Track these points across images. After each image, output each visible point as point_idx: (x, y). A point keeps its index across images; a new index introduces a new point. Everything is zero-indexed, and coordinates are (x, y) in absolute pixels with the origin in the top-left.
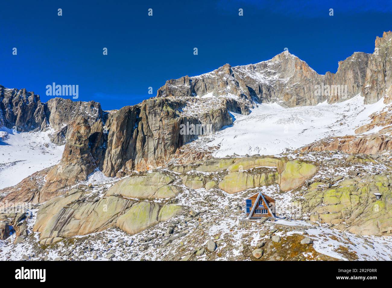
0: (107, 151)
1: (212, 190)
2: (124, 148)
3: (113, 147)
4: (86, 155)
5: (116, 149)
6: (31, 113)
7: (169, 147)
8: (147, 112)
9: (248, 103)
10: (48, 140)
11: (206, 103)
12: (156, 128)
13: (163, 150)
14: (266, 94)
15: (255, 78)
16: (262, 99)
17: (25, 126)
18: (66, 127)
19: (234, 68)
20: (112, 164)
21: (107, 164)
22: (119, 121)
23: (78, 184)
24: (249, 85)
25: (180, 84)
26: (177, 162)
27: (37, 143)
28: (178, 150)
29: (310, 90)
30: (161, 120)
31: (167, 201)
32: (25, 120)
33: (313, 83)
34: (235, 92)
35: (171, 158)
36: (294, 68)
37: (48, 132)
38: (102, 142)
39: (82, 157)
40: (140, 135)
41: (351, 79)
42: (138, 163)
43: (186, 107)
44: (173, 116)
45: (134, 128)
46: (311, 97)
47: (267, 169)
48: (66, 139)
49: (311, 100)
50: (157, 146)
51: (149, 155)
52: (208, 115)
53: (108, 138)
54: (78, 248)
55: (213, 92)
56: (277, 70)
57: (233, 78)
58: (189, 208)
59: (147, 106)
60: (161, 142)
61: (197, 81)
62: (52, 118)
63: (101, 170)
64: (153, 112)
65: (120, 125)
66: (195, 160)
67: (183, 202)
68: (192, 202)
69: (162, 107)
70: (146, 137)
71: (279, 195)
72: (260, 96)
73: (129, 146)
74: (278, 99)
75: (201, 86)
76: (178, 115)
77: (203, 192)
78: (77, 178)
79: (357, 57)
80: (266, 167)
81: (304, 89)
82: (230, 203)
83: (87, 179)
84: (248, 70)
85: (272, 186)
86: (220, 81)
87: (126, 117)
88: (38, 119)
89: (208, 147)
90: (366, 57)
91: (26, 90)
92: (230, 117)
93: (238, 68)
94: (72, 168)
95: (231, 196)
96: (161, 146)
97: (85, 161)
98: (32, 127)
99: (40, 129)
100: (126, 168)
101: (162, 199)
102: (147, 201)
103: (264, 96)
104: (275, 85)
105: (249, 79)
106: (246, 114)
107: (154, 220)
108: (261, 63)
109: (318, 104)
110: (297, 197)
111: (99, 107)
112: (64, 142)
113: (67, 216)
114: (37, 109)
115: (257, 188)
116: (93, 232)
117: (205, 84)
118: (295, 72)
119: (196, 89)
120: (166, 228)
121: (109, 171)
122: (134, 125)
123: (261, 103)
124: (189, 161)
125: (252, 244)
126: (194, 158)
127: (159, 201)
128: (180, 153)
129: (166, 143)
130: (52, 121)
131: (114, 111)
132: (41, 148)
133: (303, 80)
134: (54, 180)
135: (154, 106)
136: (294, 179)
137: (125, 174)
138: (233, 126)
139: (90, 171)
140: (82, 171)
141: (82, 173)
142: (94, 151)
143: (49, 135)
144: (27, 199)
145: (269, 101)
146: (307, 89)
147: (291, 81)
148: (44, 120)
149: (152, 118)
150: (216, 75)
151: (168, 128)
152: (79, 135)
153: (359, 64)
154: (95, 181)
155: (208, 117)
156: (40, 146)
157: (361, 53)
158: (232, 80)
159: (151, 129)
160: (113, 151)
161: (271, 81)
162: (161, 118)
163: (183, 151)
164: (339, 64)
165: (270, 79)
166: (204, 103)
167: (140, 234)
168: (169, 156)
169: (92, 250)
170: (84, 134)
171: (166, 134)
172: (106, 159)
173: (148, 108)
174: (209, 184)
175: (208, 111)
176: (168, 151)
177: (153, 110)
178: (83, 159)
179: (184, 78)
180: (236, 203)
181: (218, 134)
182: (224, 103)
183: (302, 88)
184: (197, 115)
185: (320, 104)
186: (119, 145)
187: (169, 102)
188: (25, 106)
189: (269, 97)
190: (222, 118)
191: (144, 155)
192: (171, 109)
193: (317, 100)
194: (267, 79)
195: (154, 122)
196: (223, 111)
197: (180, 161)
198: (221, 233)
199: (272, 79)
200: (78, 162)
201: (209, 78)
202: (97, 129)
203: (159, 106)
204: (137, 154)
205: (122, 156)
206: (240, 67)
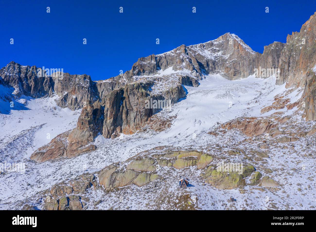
0: (104, 121)
1: (170, 167)
2: (115, 118)
3: (108, 119)
4: (92, 125)
5: (110, 120)
6: (41, 84)
7: (144, 117)
8: (129, 93)
9: (198, 76)
10: (55, 104)
11: (167, 81)
12: (135, 104)
13: (140, 119)
14: (211, 67)
15: (204, 54)
16: (209, 71)
17: (38, 94)
18: (67, 94)
19: (189, 47)
20: (108, 129)
21: (105, 130)
22: (111, 101)
23: (89, 144)
24: (199, 61)
25: (148, 61)
26: (149, 127)
27: (48, 107)
28: (149, 119)
29: (244, 65)
30: (138, 99)
31: (153, 172)
32: (37, 89)
33: (246, 60)
34: (188, 68)
35: (145, 124)
36: (233, 47)
37: (54, 98)
38: (101, 115)
39: (90, 127)
40: (125, 109)
41: (270, 62)
42: (124, 128)
43: (154, 86)
44: (146, 96)
45: (121, 104)
46: (244, 70)
47: (193, 157)
48: (67, 103)
49: (244, 73)
50: (136, 117)
51: (131, 123)
52: (169, 92)
53: (104, 112)
54: (122, 192)
55: (172, 67)
56: (221, 48)
57: (188, 56)
58: (161, 176)
59: (129, 89)
60: (138, 114)
61: (161, 58)
62: (56, 87)
63: (102, 134)
64: (132, 93)
65: (111, 104)
66: (160, 126)
67: (159, 173)
68: (162, 173)
69: (138, 90)
70: (129, 110)
71: (196, 171)
72: (207, 68)
73: (118, 117)
74: (220, 71)
75: (164, 62)
76: (149, 94)
77: (167, 168)
78: (88, 140)
79: (276, 46)
80: (193, 156)
81: (239, 64)
82: (177, 174)
83: (94, 141)
84: (199, 48)
85: (194, 166)
86: (178, 58)
87: (115, 97)
88: (46, 88)
89: (169, 116)
90: (282, 46)
91: (36, 66)
92: (184, 92)
93: (191, 47)
94: (84, 134)
95: (178, 170)
96: (139, 117)
97: (92, 129)
98: (42, 94)
99: (48, 96)
100: (117, 132)
101: (150, 172)
102: (144, 172)
103: (210, 69)
104: (218, 60)
105: (200, 56)
106: (196, 86)
107: (148, 181)
108: (208, 42)
109: (249, 76)
110: (202, 172)
111: (90, 79)
112: (66, 105)
113: (114, 179)
114: (45, 81)
115: (188, 167)
116: (125, 186)
117: (167, 60)
118: (234, 50)
119: (160, 65)
120: (153, 184)
121: (107, 134)
122: (120, 103)
123: (208, 74)
124: (157, 127)
125: (179, 196)
126: (160, 125)
127: (149, 173)
128: (151, 121)
129: (142, 115)
130: (56, 90)
131: (101, 81)
132: (51, 110)
133: (239, 57)
134: (74, 141)
135: (133, 89)
136: (203, 164)
137: (116, 136)
138: (186, 98)
139: (95, 135)
140: (90, 135)
141: (91, 137)
142: (96, 121)
143: (55, 100)
144: (60, 154)
145: (214, 73)
146: (241, 64)
147: (230, 58)
148: (51, 89)
149: (132, 97)
150: (175, 54)
151: (143, 104)
152: (87, 112)
153: (277, 51)
154: (99, 141)
155: (169, 94)
156: (51, 109)
157: (279, 43)
158: (186, 58)
159: (131, 105)
160: (108, 121)
161: (216, 57)
162: (138, 97)
163: (153, 119)
164: (264, 48)
165: (215, 55)
166: (166, 81)
167: (144, 187)
168: (144, 123)
169: (127, 193)
170: (90, 111)
171: (142, 109)
172: (104, 127)
173: (129, 91)
174: (169, 164)
175: (169, 89)
176: (143, 120)
177: (133, 92)
178: (90, 128)
179: (152, 56)
180: (179, 174)
181: (176, 105)
182: (181, 79)
183: (238, 63)
184: (161, 92)
185: (250, 76)
186: (112, 117)
187: (143, 85)
188: (36, 79)
189: (213, 70)
190: (179, 93)
191: (128, 123)
192: (144, 90)
193: (248, 73)
194: (213, 55)
195: (133, 100)
196: (180, 88)
197: (151, 127)
198: (172, 192)
199: (217, 55)
200: (88, 130)
201: (169, 56)
202: (97, 106)
203: (136, 89)
204: (123, 122)
205: (114, 124)
206: (193, 46)
